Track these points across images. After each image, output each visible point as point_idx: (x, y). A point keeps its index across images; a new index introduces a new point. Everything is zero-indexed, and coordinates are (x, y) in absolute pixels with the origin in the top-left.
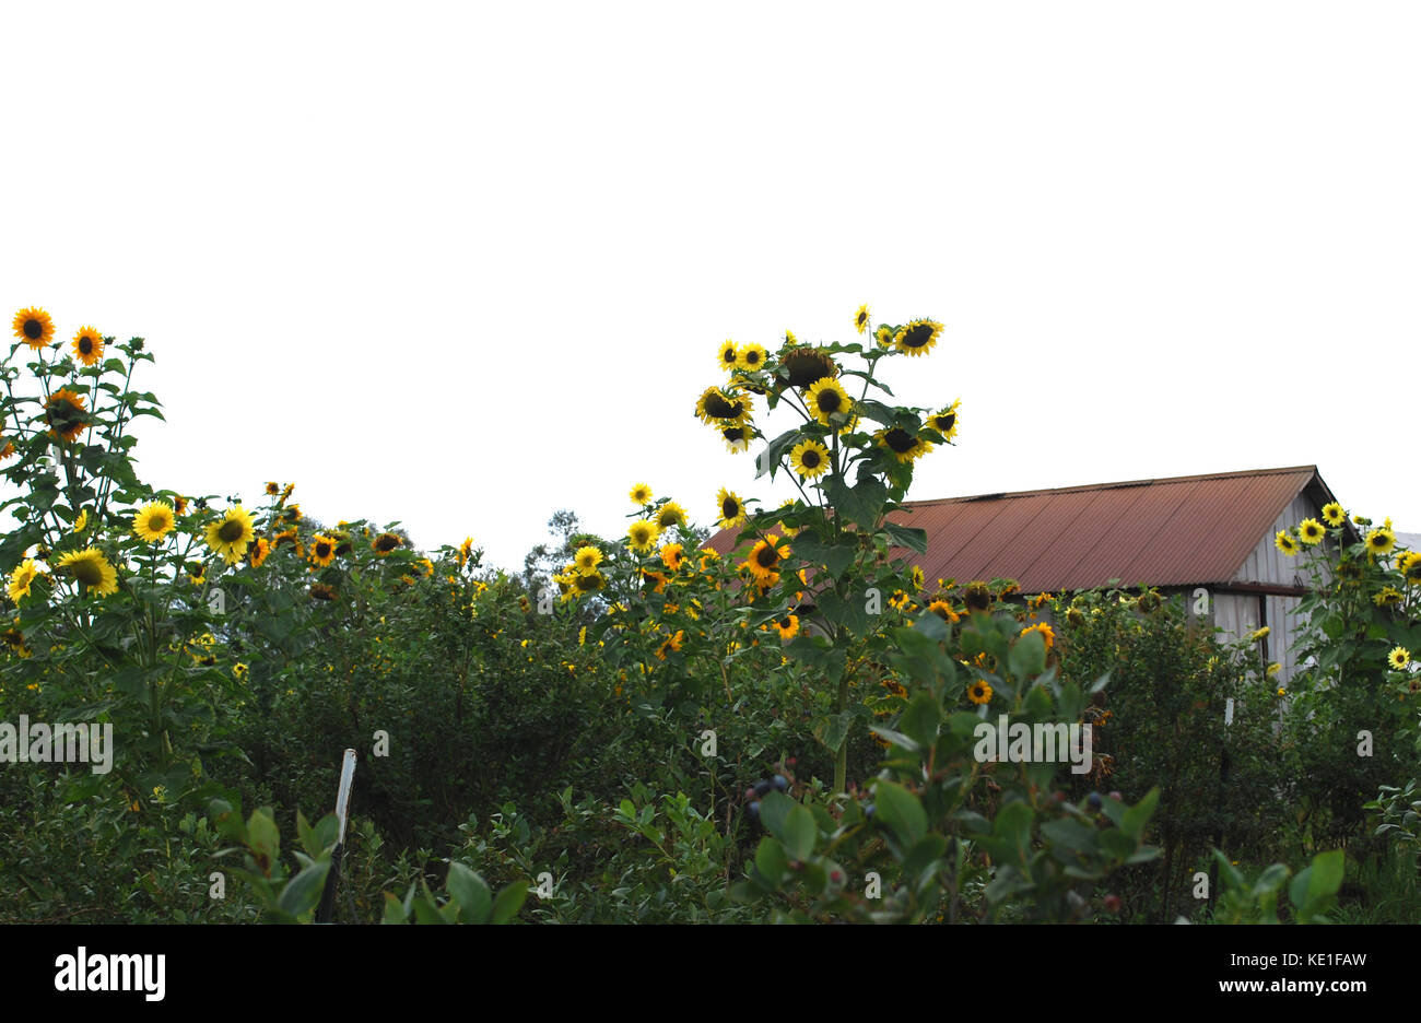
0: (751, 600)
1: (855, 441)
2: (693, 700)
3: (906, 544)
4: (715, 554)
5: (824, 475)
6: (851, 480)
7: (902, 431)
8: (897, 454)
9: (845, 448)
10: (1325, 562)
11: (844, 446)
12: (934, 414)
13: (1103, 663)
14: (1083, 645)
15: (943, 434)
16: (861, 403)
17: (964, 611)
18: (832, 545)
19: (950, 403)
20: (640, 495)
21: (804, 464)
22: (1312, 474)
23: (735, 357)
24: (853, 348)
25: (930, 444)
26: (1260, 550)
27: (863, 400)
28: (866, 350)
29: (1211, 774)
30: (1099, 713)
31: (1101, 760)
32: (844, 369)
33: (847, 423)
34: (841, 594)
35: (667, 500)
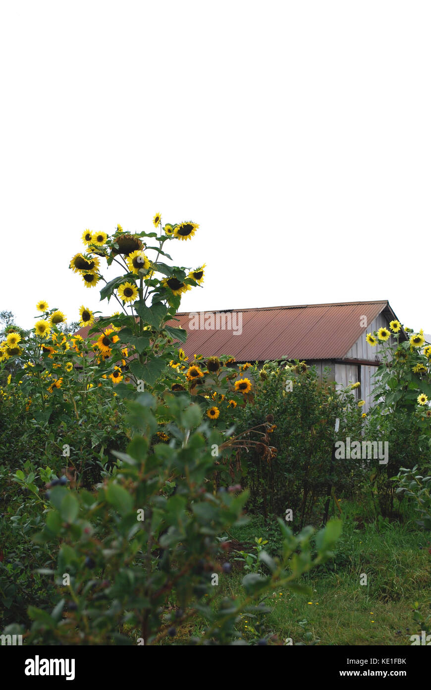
0: (99, 363)
1: (151, 283)
2: (66, 414)
3: (176, 337)
4: (81, 338)
5: (135, 300)
6: (149, 303)
7: (176, 279)
8: (173, 291)
9: (147, 287)
10: (390, 350)
11: (146, 285)
12: (192, 271)
13: (276, 399)
14: (266, 390)
15: (197, 281)
16: (155, 264)
17: (207, 371)
18: (138, 337)
19: (200, 265)
20: (42, 307)
21: (125, 295)
22: (386, 305)
23: (91, 238)
24: (152, 235)
25: (190, 286)
26: (359, 342)
27: (156, 262)
28: (159, 236)
29: (327, 456)
30: (270, 426)
31: (270, 449)
32: (147, 246)
33: (148, 273)
34: (142, 362)
35: (56, 310)
